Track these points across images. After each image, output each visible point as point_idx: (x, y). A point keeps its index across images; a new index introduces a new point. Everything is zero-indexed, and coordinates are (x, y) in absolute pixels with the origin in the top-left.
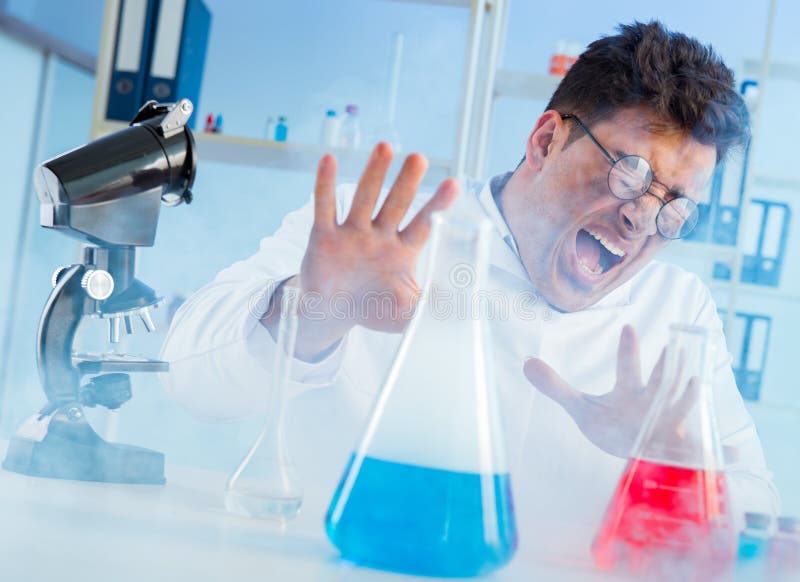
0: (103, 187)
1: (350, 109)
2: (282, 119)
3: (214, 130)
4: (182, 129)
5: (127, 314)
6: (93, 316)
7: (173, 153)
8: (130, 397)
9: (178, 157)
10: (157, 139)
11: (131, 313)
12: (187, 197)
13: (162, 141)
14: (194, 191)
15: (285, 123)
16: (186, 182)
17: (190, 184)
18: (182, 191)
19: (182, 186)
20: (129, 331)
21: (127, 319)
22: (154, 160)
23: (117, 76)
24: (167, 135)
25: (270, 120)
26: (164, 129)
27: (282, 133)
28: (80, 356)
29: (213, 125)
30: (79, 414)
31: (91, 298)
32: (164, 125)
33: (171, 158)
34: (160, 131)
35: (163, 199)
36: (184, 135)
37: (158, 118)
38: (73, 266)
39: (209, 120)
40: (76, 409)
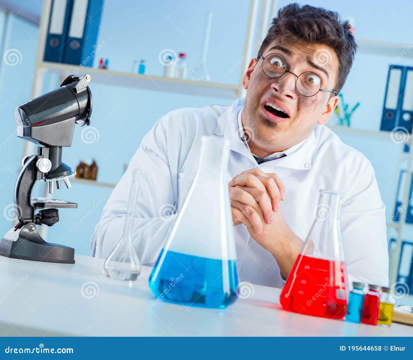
0: (47, 117)
1: (182, 55)
2: (142, 61)
3: (104, 68)
4: (86, 89)
5: (57, 180)
6: (41, 180)
7: (81, 100)
8: (58, 221)
9: (83, 103)
10: (74, 94)
11: (59, 179)
12: (87, 122)
13: (76, 95)
14: (91, 119)
15: (144, 64)
16: (87, 114)
17: (89, 116)
18: (85, 119)
19: (85, 117)
20: (58, 188)
21: (57, 182)
22: (72, 104)
23: (50, 37)
24: (78, 92)
25: (135, 62)
26: (77, 89)
27: (142, 69)
28: (34, 200)
29: (103, 64)
30: (33, 229)
31: (40, 172)
32: (77, 87)
33: (80, 103)
34: (75, 90)
35: (76, 123)
36: (87, 91)
37: (74, 83)
38: (32, 156)
39: (101, 62)
40: (32, 226)
